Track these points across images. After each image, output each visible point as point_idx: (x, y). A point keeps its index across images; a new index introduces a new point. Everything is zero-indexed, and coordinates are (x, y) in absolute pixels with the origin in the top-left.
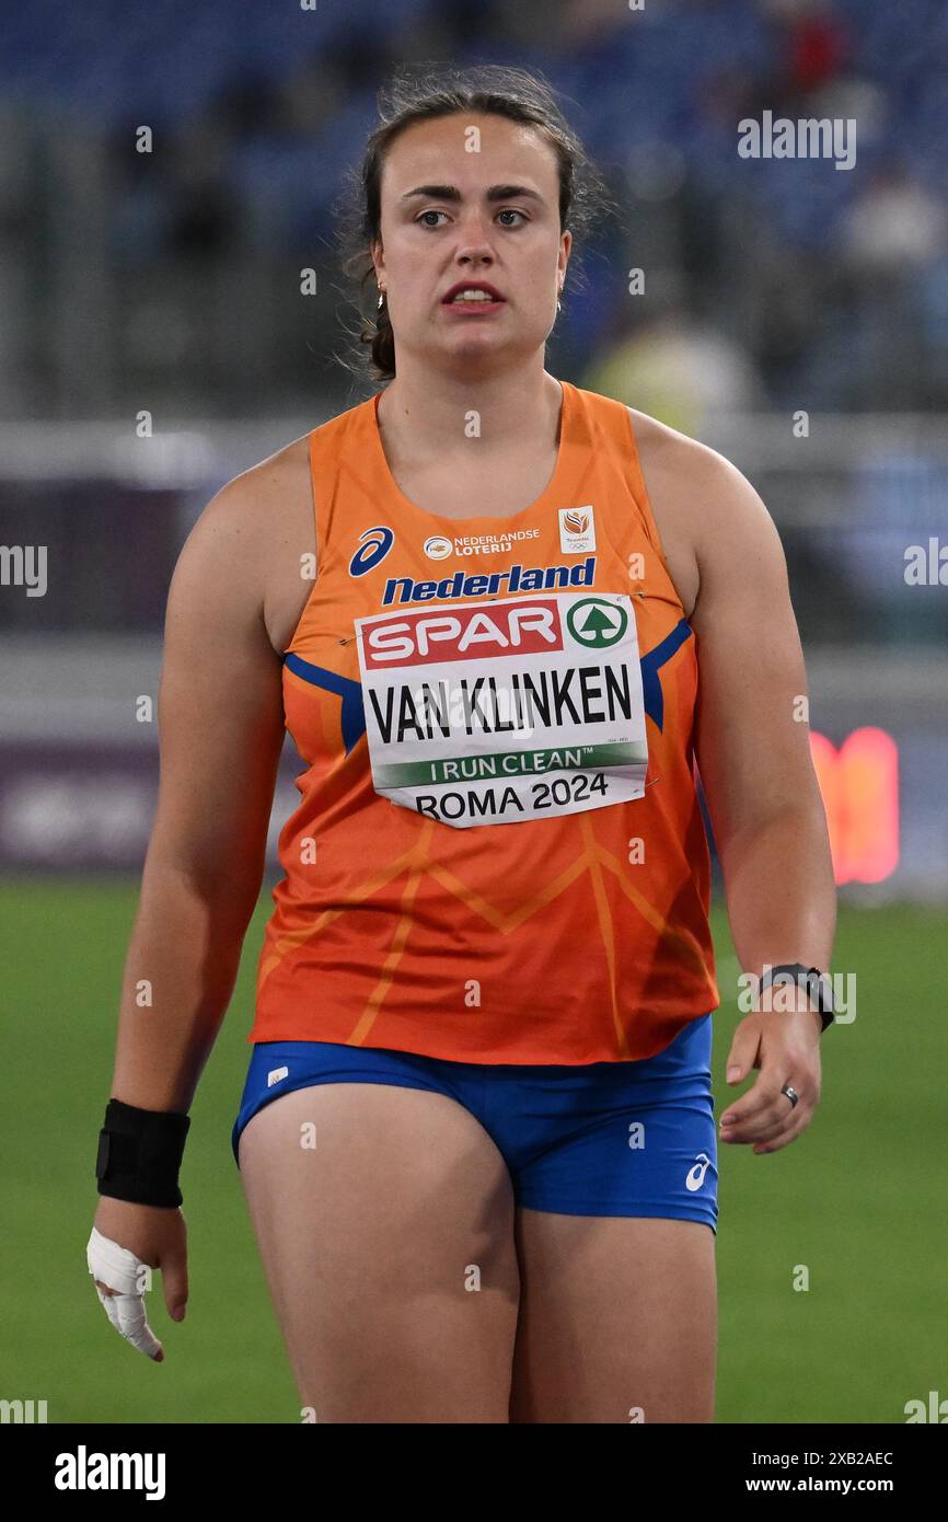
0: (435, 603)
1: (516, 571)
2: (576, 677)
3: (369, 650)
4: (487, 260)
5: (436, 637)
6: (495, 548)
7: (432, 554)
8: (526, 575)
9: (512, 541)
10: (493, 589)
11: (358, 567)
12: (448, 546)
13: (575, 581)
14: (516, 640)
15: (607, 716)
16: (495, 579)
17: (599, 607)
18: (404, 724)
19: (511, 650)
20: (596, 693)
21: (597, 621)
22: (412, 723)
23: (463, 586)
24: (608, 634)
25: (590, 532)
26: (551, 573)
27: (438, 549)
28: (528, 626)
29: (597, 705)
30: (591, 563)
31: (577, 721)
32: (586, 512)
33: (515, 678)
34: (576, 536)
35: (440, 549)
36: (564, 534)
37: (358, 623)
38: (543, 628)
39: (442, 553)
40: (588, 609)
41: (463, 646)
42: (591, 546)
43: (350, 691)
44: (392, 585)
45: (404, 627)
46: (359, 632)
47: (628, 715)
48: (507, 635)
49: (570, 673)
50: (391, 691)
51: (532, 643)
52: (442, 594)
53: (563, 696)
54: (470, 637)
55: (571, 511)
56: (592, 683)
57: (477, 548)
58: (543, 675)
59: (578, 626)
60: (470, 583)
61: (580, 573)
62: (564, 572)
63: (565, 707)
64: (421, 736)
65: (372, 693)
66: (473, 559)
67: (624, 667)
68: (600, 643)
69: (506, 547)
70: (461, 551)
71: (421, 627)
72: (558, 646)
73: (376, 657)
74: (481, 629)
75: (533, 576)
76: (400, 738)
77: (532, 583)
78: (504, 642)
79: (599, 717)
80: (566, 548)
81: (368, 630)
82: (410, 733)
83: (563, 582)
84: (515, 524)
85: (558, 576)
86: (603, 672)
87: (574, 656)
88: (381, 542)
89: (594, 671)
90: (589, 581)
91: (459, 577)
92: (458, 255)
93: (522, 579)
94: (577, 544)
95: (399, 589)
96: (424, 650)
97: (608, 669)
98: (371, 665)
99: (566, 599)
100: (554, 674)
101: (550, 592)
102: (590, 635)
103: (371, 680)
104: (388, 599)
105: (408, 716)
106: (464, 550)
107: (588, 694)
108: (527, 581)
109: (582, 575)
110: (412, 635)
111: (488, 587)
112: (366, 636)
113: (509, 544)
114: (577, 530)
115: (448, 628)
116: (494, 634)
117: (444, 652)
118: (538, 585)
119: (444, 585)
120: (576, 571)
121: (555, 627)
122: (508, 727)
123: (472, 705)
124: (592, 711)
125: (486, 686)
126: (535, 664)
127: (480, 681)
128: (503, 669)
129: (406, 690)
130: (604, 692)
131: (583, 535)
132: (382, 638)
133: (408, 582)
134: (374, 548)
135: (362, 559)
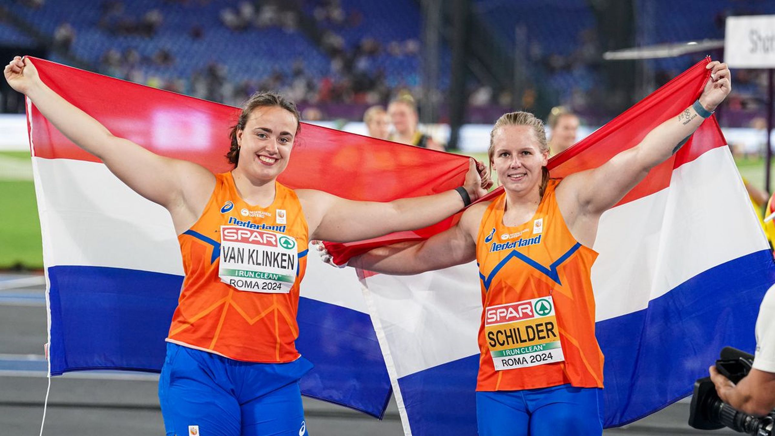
1: (264, 225)
2: (280, 255)
3: (224, 235)
5: (244, 236)
6: (260, 216)
7: (243, 214)
8: (267, 226)
9: (265, 215)
11: (223, 211)
12: (248, 213)
13: (280, 230)
14: (265, 242)
15: (287, 268)
16: (258, 226)
17: (287, 239)
18: (231, 257)
19: (263, 244)
20: (285, 261)
21: (287, 242)
22: (234, 258)
24: (289, 246)
25: (285, 218)
26: (274, 227)
28: (269, 239)
29: (285, 264)
30: (284, 227)
31: (278, 267)
32: (284, 212)
33: (264, 252)
34: (280, 218)
35: (245, 213)
36: (278, 218)
37: (222, 227)
38: (273, 240)
40: (284, 239)
41: (250, 240)
42: (285, 222)
43: (217, 246)
44: (231, 219)
45: (235, 231)
46: (221, 230)
47: (292, 269)
48: (263, 240)
49: (279, 254)
50: (229, 248)
51: (269, 243)
52: (244, 226)
53: (276, 259)
54: (253, 238)
55: (279, 211)
56: (284, 257)
57: (255, 215)
58: (271, 253)
59: (282, 242)
61: (281, 228)
62: (277, 228)
63: (276, 262)
64: (235, 262)
65: (224, 248)
66: (253, 218)
67: (293, 256)
68: (287, 248)
69: (263, 216)
70: (251, 215)
71: (239, 232)
72: (276, 246)
73: (226, 238)
74: (256, 237)
75: (269, 226)
76: (229, 262)
78: (261, 241)
79: (285, 267)
80: (277, 221)
81: (224, 229)
82: (232, 260)
83: (277, 230)
84: (266, 210)
86: (287, 255)
87: (280, 249)
88: (230, 206)
89: (285, 255)
90: (283, 231)
91: (249, 221)
94: (281, 221)
95: (233, 220)
96: (240, 238)
97: (289, 255)
98: (225, 240)
99: (279, 235)
100: (274, 253)
101: (273, 231)
102: (285, 245)
103: (224, 244)
104: (230, 222)
105: (233, 256)
106: (252, 215)
107: (283, 260)
108: (267, 228)
109: (282, 228)
110: (237, 233)
112: (223, 231)
113: (264, 216)
114: (281, 217)
115: (247, 234)
116: (259, 239)
117: (245, 240)
119: (245, 223)
120: (280, 227)
121: (276, 241)
122: (260, 264)
123: (251, 256)
124: (283, 265)
125: (255, 252)
126: (270, 249)
127: (254, 250)
128: (261, 249)
129: (233, 248)
130: (287, 261)
131: (283, 218)
132: (228, 233)
133: (236, 220)
134: (228, 207)
135: (225, 208)
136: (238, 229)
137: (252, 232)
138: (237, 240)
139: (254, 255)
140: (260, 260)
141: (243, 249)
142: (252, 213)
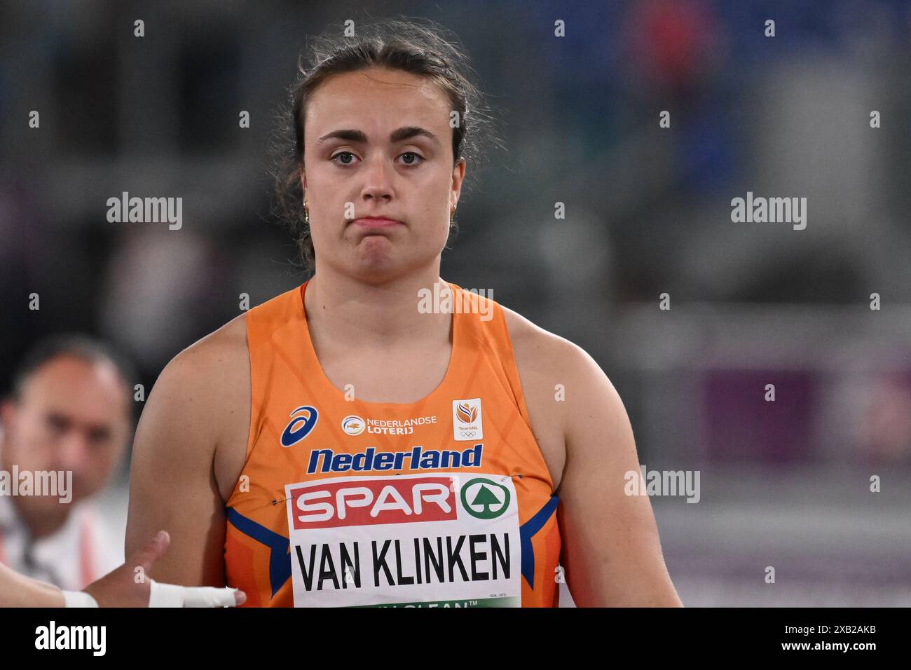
0: (350, 474)
1: (417, 451)
2: (467, 542)
3: (297, 512)
4: (388, 197)
5: (352, 504)
6: (400, 431)
7: (348, 431)
8: (425, 455)
9: (414, 426)
10: (398, 466)
11: (289, 438)
12: (362, 424)
13: (466, 463)
14: (418, 510)
15: (491, 576)
16: (400, 457)
17: (486, 485)
18: (323, 575)
19: (414, 518)
20: (483, 556)
21: (485, 497)
22: (331, 575)
23: (373, 461)
24: (494, 508)
25: (478, 422)
26: (446, 455)
27: (354, 426)
28: (428, 498)
29: (483, 566)
30: (478, 449)
31: (466, 578)
32: (475, 403)
33: (416, 541)
34: (466, 425)
35: (355, 426)
36: (457, 423)
37: (288, 488)
38: (441, 501)
39: (356, 430)
40: (477, 487)
41: (374, 513)
42: (478, 435)
43: (279, 545)
44: (315, 454)
45: (326, 494)
46: (289, 496)
47: (507, 576)
48: (411, 506)
49: (462, 539)
50: (314, 547)
51: (432, 513)
52: (356, 467)
53: (455, 558)
54: (380, 506)
55: (463, 402)
56: (480, 547)
57: (385, 430)
58: (439, 539)
59: (470, 500)
60: (379, 457)
61: (469, 457)
62: (456, 456)
63: (456, 567)
64: (337, 586)
65: (298, 548)
66: (382, 438)
67: (506, 536)
68: (487, 515)
69: (409, 430)
70: (372, 430)
71: (341, 494)
72: (452, 515)
73: (303, 519)
74: (390, 499)
75: (430, 456)
76: (320, 587)
77: (430, 463)
78: (408, 511)
79: (484, 576)
80: (459, 436)
81: (296, 494)
82: (328, 583)
83: (456, 464)
84: (416, 411)
85: (451, 458)
86: (489, 538)
87: (465, 525)
88: (308, 419)
89: (482, 538)
90: (477, 463)
91: (370, 452)
92: (365, 191)
93: (421, 459)
94: (468, 432)
95: (321, 459)
96: (342, 515)
97: (493, 537)
98: (299, 525)
99: (458, 479)
100: (449, 539)
101: (445, 471)
102: (479, 508)
103: (299, 538)
104: (312, 469)
105: (327, 569)
106: (375, 429)
107: (476, 557)
108: (426, 461)
109: (472, 457)
110: (332, 501)
111: (393, 463)
112: (294, 499)
113: (411, 428)
114: (467, 420)
115: (362, 497)
116: (400, 504)
117: (359, 517)
118: (435, 465)
119: (358, 458)
120: (466, 454)
121: (451, 500)
122: (409, 581)
123: (379, 563)
124: (478, 571)
125: (392, 547)
126: (433, 530)
127: (387, 543)
128: (406, 533)
129: (326, 548)
130: (489, 556)
131: (473, 424)
132: (307, 502)
133: (329, 454)
134: (301, 423)
135: (292, 432)
136: (334, 488)
137: (377, 487)
138: (334, 522)
139: (390, 559)
140: (409, 570)
141: (356, 544)
142: (374, 422)
